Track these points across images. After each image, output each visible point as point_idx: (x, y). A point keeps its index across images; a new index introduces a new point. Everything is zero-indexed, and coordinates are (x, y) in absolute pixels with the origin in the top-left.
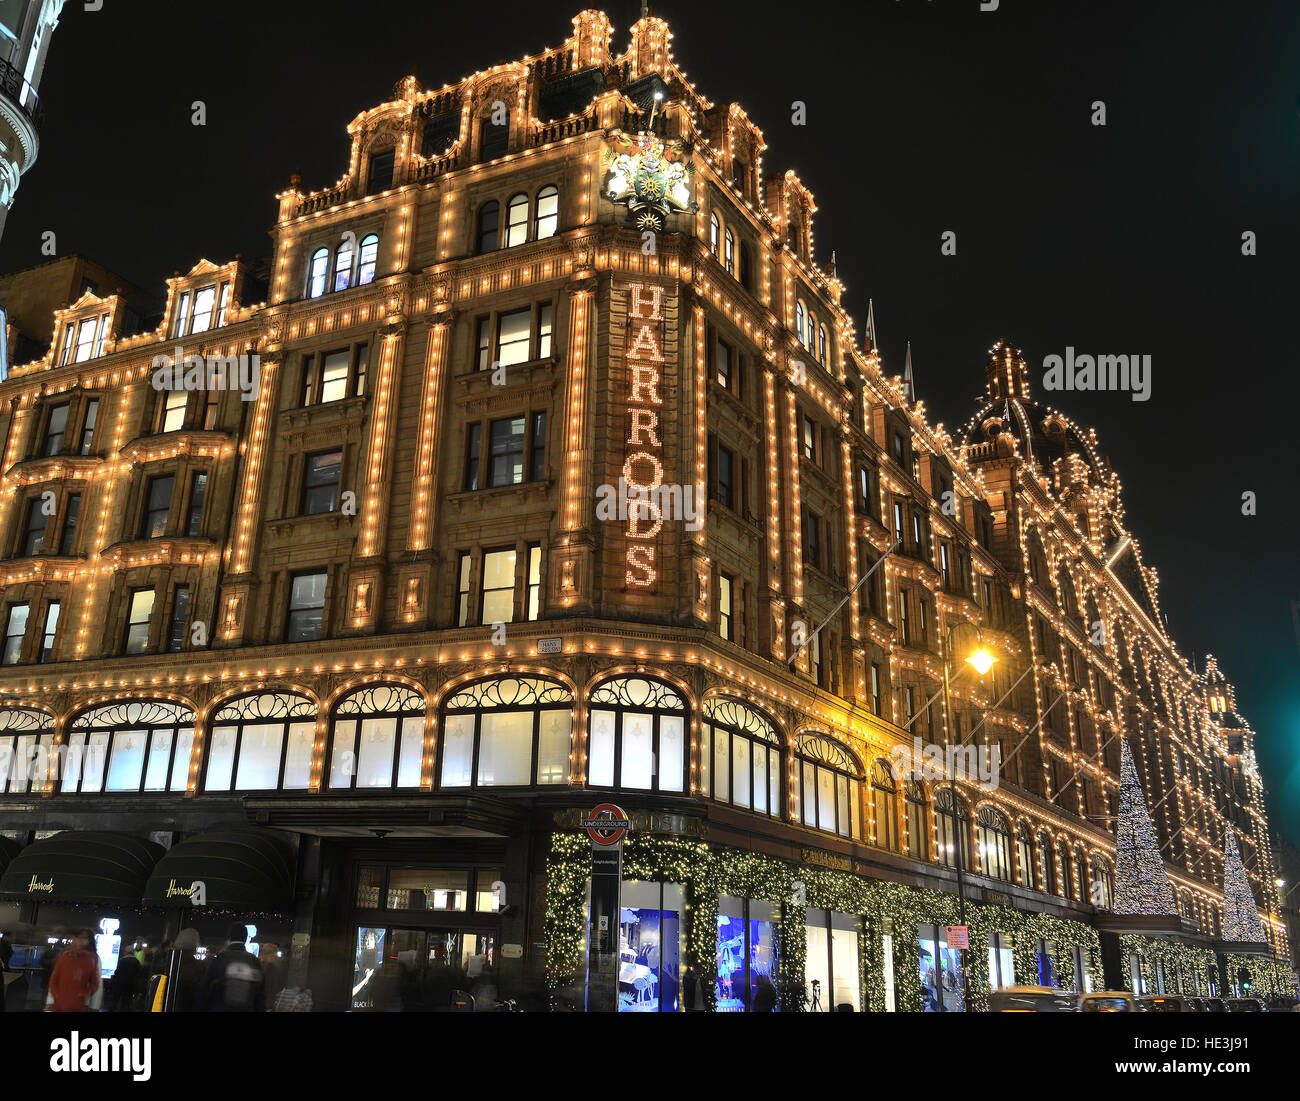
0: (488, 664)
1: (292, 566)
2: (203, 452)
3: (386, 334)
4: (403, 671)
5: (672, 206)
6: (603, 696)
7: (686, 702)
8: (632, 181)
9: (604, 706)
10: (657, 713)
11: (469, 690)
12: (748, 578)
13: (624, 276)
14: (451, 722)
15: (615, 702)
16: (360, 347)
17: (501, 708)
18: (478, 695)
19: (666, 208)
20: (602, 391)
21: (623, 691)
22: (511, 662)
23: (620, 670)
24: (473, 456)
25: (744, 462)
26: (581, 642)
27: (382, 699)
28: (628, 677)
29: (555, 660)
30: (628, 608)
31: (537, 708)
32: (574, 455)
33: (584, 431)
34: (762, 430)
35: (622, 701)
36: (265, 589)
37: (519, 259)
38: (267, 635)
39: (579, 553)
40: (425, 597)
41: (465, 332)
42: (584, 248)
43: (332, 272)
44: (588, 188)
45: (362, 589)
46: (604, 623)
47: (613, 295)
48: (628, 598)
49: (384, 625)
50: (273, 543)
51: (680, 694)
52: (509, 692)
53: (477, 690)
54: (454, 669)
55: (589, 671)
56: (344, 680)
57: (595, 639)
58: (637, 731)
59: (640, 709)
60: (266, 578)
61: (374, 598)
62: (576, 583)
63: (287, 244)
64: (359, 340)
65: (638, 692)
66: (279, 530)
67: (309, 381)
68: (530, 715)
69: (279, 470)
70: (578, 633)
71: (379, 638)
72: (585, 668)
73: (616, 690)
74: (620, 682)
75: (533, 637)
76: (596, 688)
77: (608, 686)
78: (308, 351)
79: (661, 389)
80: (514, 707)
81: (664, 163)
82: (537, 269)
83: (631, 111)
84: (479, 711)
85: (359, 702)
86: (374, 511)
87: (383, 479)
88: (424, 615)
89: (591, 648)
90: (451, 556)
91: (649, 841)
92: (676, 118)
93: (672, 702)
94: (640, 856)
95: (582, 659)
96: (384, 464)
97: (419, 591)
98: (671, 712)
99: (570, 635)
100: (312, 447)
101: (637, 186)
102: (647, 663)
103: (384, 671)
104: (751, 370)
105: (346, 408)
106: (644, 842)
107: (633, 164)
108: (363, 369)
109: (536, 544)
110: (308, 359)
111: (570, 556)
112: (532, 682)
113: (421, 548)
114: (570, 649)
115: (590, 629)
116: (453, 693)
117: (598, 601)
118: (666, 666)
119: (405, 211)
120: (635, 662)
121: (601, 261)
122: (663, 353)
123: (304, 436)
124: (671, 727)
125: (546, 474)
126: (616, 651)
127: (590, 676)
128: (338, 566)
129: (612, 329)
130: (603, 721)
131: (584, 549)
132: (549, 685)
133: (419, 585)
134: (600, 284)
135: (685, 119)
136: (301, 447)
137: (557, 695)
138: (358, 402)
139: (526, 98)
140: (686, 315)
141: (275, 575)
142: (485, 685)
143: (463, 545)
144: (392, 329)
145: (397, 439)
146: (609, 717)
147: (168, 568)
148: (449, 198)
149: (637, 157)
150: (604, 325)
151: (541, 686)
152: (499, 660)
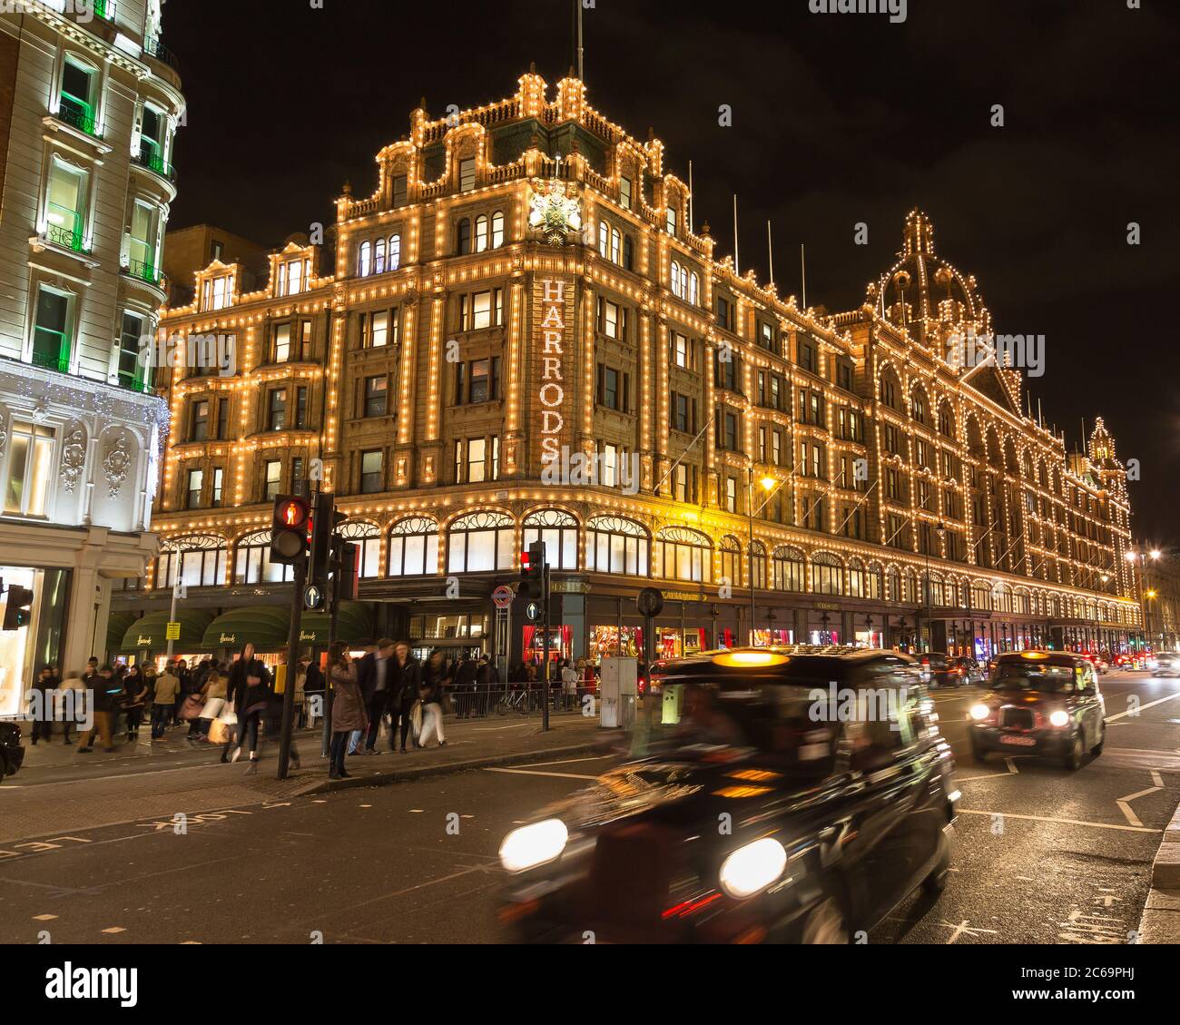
0: (471, 506)
1: (362, 448)
2: (302, 374)
4: (426, 510)
5: (569, 228)
6: (531, 521)
7: (578, 522)
8: (544, 214)
9: (532, 527)
10: (561, 528)
11: (462, 520)
12: (627, 445)
13: (542, 274)
14: (453, 537)
15: (538, 524)
16: (393, 310)
18: (466, 522)
19: (566, 230)
20: (529, 346)
21: (542, 518)
22: (482, 504)
23: (539, 507)
24: (461, 383)
25: (626, 376)
26: (517, 493)
27: (416, 525)
28: (545, 510)
29: (504, 503)
31: (497, 529)
32: (513, 386)
33: (519, 371)
34: (639, 354)
35: (542, 523)
36: (347, 462)
37: (482, 260)
38: (350, 489)
39: (516, 443)
40: (436, 468)
41: (454, 305)
42: (518, 256)
43: (374, 259)
44: (520, 216)
45: (401, 463)
46: (530, 482)
47: (535, 286)
49: (414, 484)
50: (349, 434)
51: (574, 518)
52: (482, 520)
53: (466, 520)
54: (453, 508)
55: (522, 508)
56: (394, 515)
57: (526, 491)
58: (550, 539)
59: (553, 527)
60: (348, 455)
61: (408, 468)
62: (514, 460)
63: (343, 237)
64: (393, 305)
65: (551, 517)
66: (353, 425)
67: (364, 330)
68: (494, 533)
69: (350, 387)
70: (516, 488)
71: (412, 491)
72: (520, 507)
73: (538, 517)
74: (540, 513)
75: (495, 490)
76: (527, 517)
77: (533, 515)
78: (362, 312)
79: (563, 344)
80: (485, 529)
81: (565, 199)
82: (492, 267)
83: (546, 162)
84: (467, 531)
85: (404, 527)
86: (406, 416)
87: (410, 396)
88: (436, 478)
89: (523, 496)
90: (450, 443)
92: (574, 165)
93: (570, 522)
95: (518, 502)
96: (410, 387)
97: (432, 464)
98: (569, 527)
99: (512, 489)
100: (369, 374)
101: (548, 216)
102: (555, 502)
103: (416, 510)
104: (633, 317)
105: (387, 350)
107: (545, 202)
108: (396, 324)
109: (496, 436)
110: (362, 316)
111: (511, 445)
112: (494, 515)
113: (433, 439)
114: (512, 497)
115: (522, 486)
116: (454, 521)
117: (527, 469)
118: (566, 503)
119: (415, 221)
120: (548, 502)
121: (528, 264)
123: (363, 367)
124: (570, 536)
125: (500, 396)
126: (537, 497)
127: (523, 511)
128: (388, 448)
129: (535, 308)
130: (531, 534)
131: (519, 441)
132: (502, 516)
133: (432, 460)
134: (528, 279)
135: (581, 166)
136: (362, 375)
137: (506, 522)
138: (394, 346)
139: (484, 148)
140: (580, 296)
141: (352, 453)
142: (470, 517)
143: (458, 436)
144: (411, 301)
145: (417, 371)
146: (534, 532)
147: (288, 449)
148: (441, 215)
149: (548, 197)
150: (530, 305)
151: (498, 517)
152: (476, 503)
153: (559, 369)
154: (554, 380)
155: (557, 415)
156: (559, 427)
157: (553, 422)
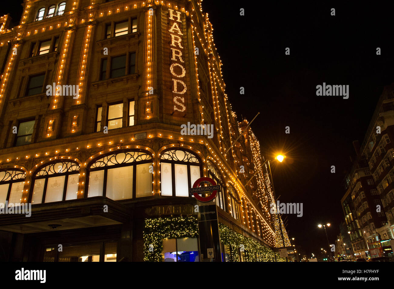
0: (111, 147)
1: (19, 119)
3: (68, 30)
4: (69, 154)
6: (166, 157)
9: (166, 161)
10: (189, 164)
11: (102, 160)
13: (166, 7)
14: (92, 175)
15: (171, 159)
16: (56, 38)
17: (118, 166)
18: (106, 162)
21: (174, 155)
22: (122, 144)
23: (173, 146)
24: (104, 70)
26: (155, 133)
27: (60, 168)
28: (176, 149)
29: (143, 142)
30: (174, 122)
31: (135, 164)
32: (149, 64)
33: (153, 55)
35: (174, 159)
36: (6, 128)
37: (124, 3)
39: (153, 99)
40: (81, 123)
41: (101, 29)
43: (46, 15)
45: (51, 122)
46: (165, 125)
47: (162, 13)
48: (174, 118)
49: (61, 135)
50: (11, 109)
51: (198, 157)
52: (121, 159)
53: (106, 160)
54: (95, 150)
55: (159, 145)
56: (40, 161)
57: (162, 132)
58: (181, 172)
59: (182, 163)
60: (7, 124)
61: (56, 125)
62: (152, 110)
63: (28, 7)
64: (56, 35)
65: (180, 155)
66: (15, 104)
67: (33, 52)
68: (131, 167)
69: (17, 82)
70: (154, 130)
71: (58, 141)
72: (157, 144)
73: (171, 154)
74: (173, 151)
75: (132, 133)
76: (163, 153)
77: (167, 152)
78: (34, 41)
79: (183, 44)
80: (124, 165)
82: (131, 6)
84: (106, 168)
85: (47, 170)
88: (80, 130)
89: (160, 135)
90: (93, 107)
91: (192, 218)
93: (195, 160)
94: (189, 226)
95: (156, 140)
96: (64, 74)
97: (78, 121)
99: (150, 131)
100: (32, 72)
102: (184, 143)
103: (60, 155)
105: (48, 58)
106: (190, 219)
108: (57, 46)
109: (132, 100)
110: (33, 44)
111: (149, 100)
112: (132, 153)
113: (79, 104)
114: (150, 136)
115: (160, 127)
116: (94, 161)
117: (161, 118)
118: (192, 145)
120: (179, 142)
121: (157, 2)
122: (182, 32)
123: (29, 69)
124: (195, 170)
125: (136, 71)
126: (171, 137)
127: (160, 147)
128: (40, 116)
129: (162, 24)
130: (166, 168)
131: (155, 97)
132: (140, 153)
133: (78, 118)
134: (157, 9)
136: (27, 73)
137: (144, 157)
138: (55, 54)
141: (11, 122)
142: (109, 157)
143: (99, 102)
144: (70, 28)
145: (70, 66)
146: (169, 166)
150: (159, 22)
151: (136, 155)
152: (116, 144)
153: (181, 56)
154: (179, 62)
155: (183, 83)
156: (185, 91)
157: (180, 88)
